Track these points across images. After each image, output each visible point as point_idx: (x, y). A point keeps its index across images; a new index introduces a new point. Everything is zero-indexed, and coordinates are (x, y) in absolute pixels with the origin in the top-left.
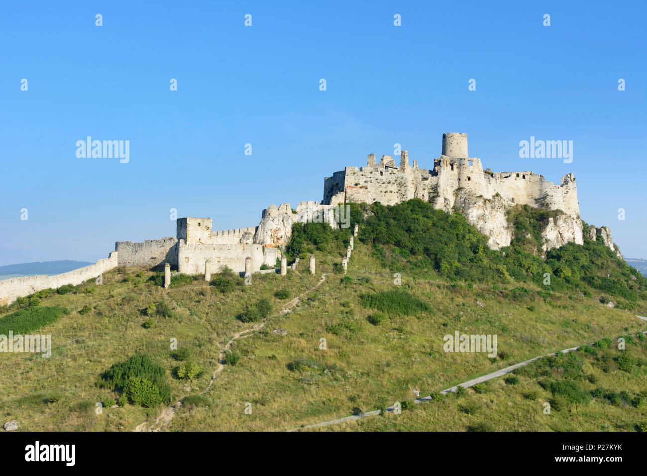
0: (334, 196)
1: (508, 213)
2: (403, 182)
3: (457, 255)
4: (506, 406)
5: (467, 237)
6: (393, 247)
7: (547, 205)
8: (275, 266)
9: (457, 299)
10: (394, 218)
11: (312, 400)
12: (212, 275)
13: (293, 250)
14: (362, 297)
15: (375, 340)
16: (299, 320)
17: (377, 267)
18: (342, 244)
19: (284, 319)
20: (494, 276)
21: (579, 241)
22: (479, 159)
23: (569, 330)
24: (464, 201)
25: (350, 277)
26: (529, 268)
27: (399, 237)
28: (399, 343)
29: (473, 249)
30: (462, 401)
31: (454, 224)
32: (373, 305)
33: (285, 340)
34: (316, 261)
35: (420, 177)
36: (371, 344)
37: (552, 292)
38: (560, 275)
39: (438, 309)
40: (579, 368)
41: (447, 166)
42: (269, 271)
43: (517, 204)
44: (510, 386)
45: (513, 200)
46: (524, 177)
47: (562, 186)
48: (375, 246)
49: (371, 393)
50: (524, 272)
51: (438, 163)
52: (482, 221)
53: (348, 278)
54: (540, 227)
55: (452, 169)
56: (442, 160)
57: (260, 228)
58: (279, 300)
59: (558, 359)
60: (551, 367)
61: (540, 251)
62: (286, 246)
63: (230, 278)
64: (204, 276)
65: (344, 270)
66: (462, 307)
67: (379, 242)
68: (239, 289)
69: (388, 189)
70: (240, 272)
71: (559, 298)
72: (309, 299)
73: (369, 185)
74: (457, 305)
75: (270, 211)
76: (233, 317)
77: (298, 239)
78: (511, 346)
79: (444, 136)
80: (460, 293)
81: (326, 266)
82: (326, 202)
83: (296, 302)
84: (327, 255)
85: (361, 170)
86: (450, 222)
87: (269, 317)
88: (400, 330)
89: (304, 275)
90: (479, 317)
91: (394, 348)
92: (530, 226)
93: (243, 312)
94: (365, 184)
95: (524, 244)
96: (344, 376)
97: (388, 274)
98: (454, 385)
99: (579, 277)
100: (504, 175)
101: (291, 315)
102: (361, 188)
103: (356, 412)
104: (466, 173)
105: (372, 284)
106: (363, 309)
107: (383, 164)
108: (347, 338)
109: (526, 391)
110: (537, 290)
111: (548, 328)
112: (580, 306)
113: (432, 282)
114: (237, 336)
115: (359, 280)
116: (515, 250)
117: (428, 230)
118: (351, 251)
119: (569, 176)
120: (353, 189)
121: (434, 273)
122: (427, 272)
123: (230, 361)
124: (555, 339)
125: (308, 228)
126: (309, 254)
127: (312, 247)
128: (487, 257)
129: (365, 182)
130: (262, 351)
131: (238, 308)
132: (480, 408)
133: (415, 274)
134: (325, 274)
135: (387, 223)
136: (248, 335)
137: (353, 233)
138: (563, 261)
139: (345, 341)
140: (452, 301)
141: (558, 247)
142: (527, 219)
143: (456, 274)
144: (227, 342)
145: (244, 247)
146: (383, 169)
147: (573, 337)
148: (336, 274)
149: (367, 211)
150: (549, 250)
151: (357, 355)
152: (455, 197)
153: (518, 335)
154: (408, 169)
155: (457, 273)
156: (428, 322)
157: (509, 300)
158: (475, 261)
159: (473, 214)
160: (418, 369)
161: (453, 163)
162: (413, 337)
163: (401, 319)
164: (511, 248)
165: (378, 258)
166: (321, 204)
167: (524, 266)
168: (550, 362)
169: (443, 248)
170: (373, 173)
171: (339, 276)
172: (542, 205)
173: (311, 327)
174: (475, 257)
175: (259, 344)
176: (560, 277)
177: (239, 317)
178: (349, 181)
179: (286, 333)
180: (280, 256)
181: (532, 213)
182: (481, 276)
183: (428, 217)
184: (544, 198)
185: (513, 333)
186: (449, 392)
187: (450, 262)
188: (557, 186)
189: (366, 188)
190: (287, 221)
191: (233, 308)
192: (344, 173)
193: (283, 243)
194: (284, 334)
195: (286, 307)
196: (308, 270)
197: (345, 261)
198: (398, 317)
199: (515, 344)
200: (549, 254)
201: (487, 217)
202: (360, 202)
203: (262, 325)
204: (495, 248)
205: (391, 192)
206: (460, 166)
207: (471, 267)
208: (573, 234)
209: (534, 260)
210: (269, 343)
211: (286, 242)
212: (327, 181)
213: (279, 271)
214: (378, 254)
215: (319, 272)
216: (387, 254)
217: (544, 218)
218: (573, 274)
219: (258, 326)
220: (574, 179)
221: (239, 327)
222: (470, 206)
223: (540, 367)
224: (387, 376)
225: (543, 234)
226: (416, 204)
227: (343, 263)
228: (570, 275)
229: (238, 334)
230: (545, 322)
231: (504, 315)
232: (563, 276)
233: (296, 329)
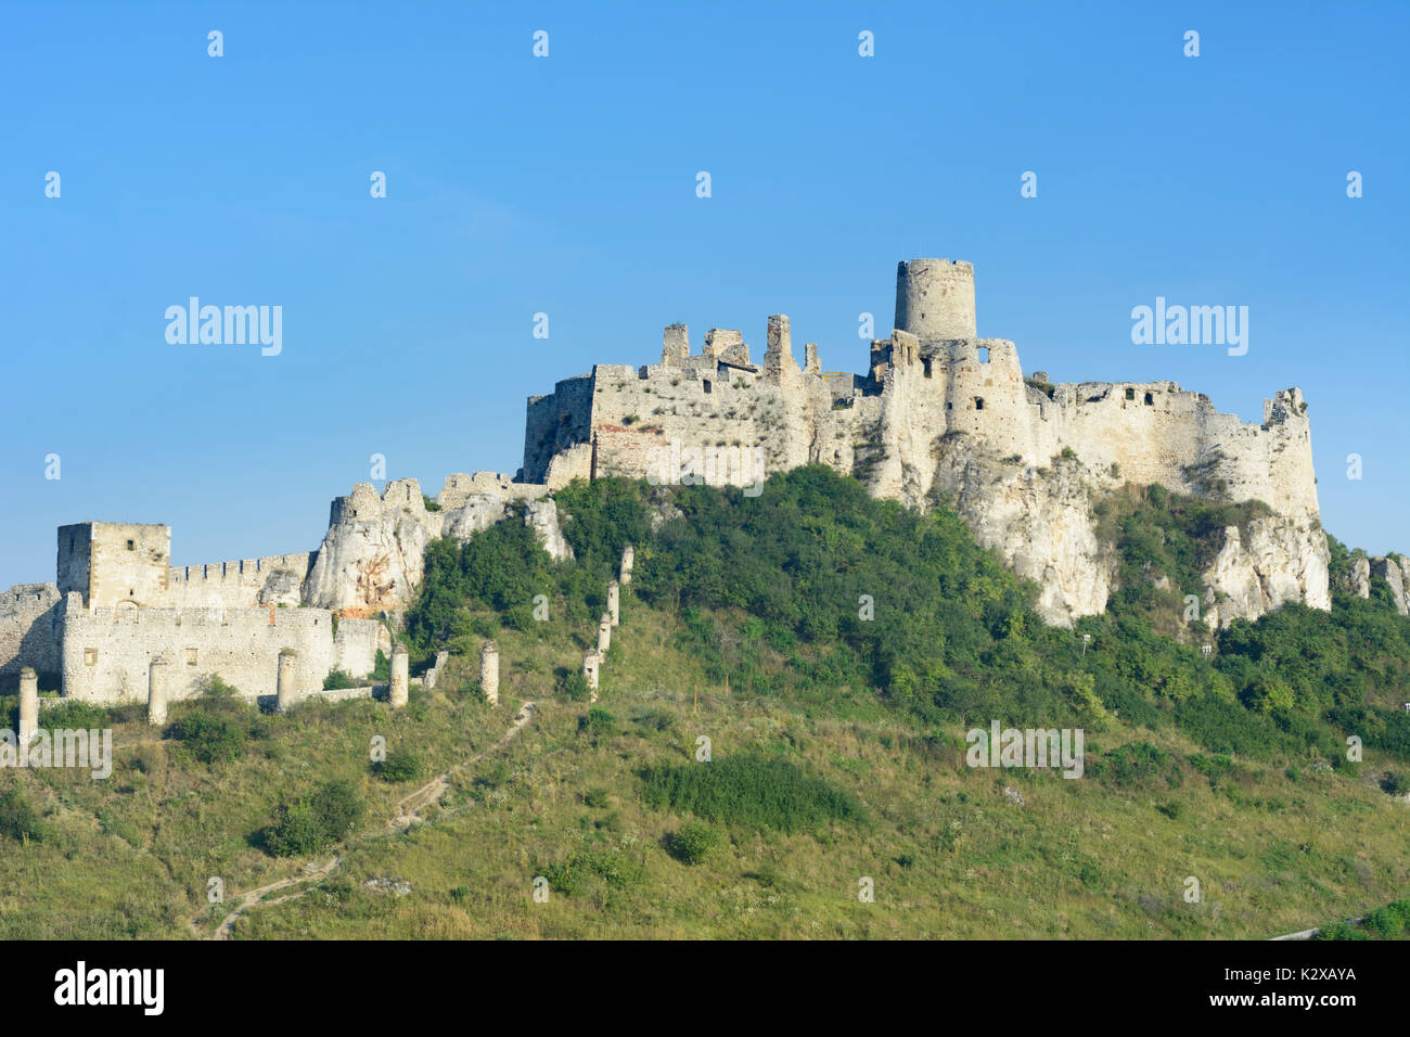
0: (558, 457)
1: (1099, 511)
2: (774, 412)
3: (941, 642)
5: (974, 586)
6: (742, 616)
7: (1221, 486)
8: (371, 676)
9: (941, 781)
10: (746, 527)
12: (171, 706)
13: (428, 626)
14: (645, 774)
16: (448, 849)
17: (693, 679)
18: (584, 606)
19: (401, 845)
20: (1057, 708)
21: (1319, 598)
22: (1010, 343)
23: (1288, 876)
24: (965, 473)
25: (610, 711)
26: (1164, 683)
27: (762, 587)
28: (763, 921)
29: (991, 624)
31: (932, 546)
32: (680, 800)
33: (403, 911)
34: (501, 662)
35: (829, 399)
36: (674, 922)
37: (1234, 759)
38: (1261, 705)
39: (884, 813)
41: (910, 362)
42: (354, 693)
43: (1128, 483)
45: (1114, 471)
46: (1149, 399)
47: (1265, 428)
48: (687, 615)
50: (1150, 697)
51: (882, 354)
52: (1018, 534)
53: (599, 715)
54: (1199, 554)
55: (928, 372)
56: (895, 345)
57: (323, 557)
58: (384, 786)
61: (1198, 629)
62: (405, 615)
63: (227, 716)
64: (144, 710)
65: (590, 690)
66: (956, 805)
67: (699, 600)
68: (257, 751)
69: (728, 437)
70: (260, 698)
71: (1256, 777)
72: (478, 782)
73: (668, 421)
74: (943, 801)
75: (356, 502)
76: (240, 839)
77: (445, 592)
79: (903, 270)
80: (951, 761)
81: (533, 677)
82: (533, 473)
83: (438, 793)
84: (534, 643)
85: (643, 374)
86: (921, 538)
87: (352, 838)
88: (764, 879)
89: (462, 704)
90: (1010, 836)
92: (1167, 552)
93: (268, 822)
94: (657, 420)
95: (1149, 609)
97: (725, 701)
99: (1318, 710)
100: (1086, 393)
101: (421, 834)
102: (643, 430)
104: (970, 386)
105: (677, 735)
106: (651, 814)
107: (711, 356)
108: (598, 904)
110: (1188, 753)
111: (1223, 871)
112: (1319, 804)
113: (864, 726)
114: (250, 899)
115: (635, 720)
116: (1121, 625)
117: (852, 563)
118: (613, 628)
119: (1287, 395)
120: (619, 434)
121: (872, 700)
122: (847, 696)
124: (1245, 904)
125: (474, 558)
126: (478, 640)
127: (489, 616)
128: (1036, 649)
129: (657, 412)
131: (255, 809)
133: (811, 701)
134: (528, 704)
135: (725, 541)
136: (286, 898)
137: (617, 572)
138: (1268, 660)
139: (594, 913)
140: (927, 787)
141: (1253, 617)
142: (1160, 530)
143: (937, 703)
144: (221, 918)
145: (272, 616)
146: (711, 373)
147: (1299, 898)
148: (563, 701)
149: (660, 502)
150: (1226, 626)
152: (935, 461)
153: (1131, 891)
154: (791, 372)
155: (944, 698)
156: (851, 853)
157: (1103, 783)
158: (999, 660)
159: (996, 512)
161: (930, 356)
162: (806, 901)
163: (768, 843)
164: (1109, 621)
165: (696, 651)
166: (514, 481)
167: (1150, 675)
169: (898, 622)
170: (682, 383)
171: (575, 709)
172: (1206, 486)
173: (485, 872)
174: (999, 650)
175: (321, 924)
176: (1259, 710)
177: (258, 840)
178: (606, 408)
179: (408, 891)
180: (388, 645)
181: (1172, 512)
182: (1015, 710)
183: (851, 525)
184: (1210, 463)
185: (1115, 885)
187: (920, 665)
188: (1251, 428)
189: (660, 432)
190: (408, 533)
191: (238, 810)
192: (590, 382)
193: (397, 603)
194: (402, 891)
195: (405, 809)
196: (477, 692)
197: (593, 662)
198: (759, 837)
199: (1122, 920)
200: (1225, 639)
201: (1034, 523)
202: (638, 476)
203: (332, 863)
204: (1059, 620)
205: (737, 444)
206: (951, 363)
207: (985, 681)
208: (1299, 577)
209: (1180, 657)
210: (353, 922)
211: (407, 599)
212: (536, 407)
213: (383, 694)
214: (695, 640)
215: (511, 697)
216: (725, 638)
217: (1212, 527)
218: (1299, 701)
219: (318, 868)
220: (1304, 406)
221: (258, 870)
222: (983, 488)
225: (1207, 577)
226: (812, 483)
227: (587, 666)
228: (1290, 704)
229: (254, 893)
230: (1213, 851)
231: (1088, 829)
232: (1267, 707)
233: (438, 876)
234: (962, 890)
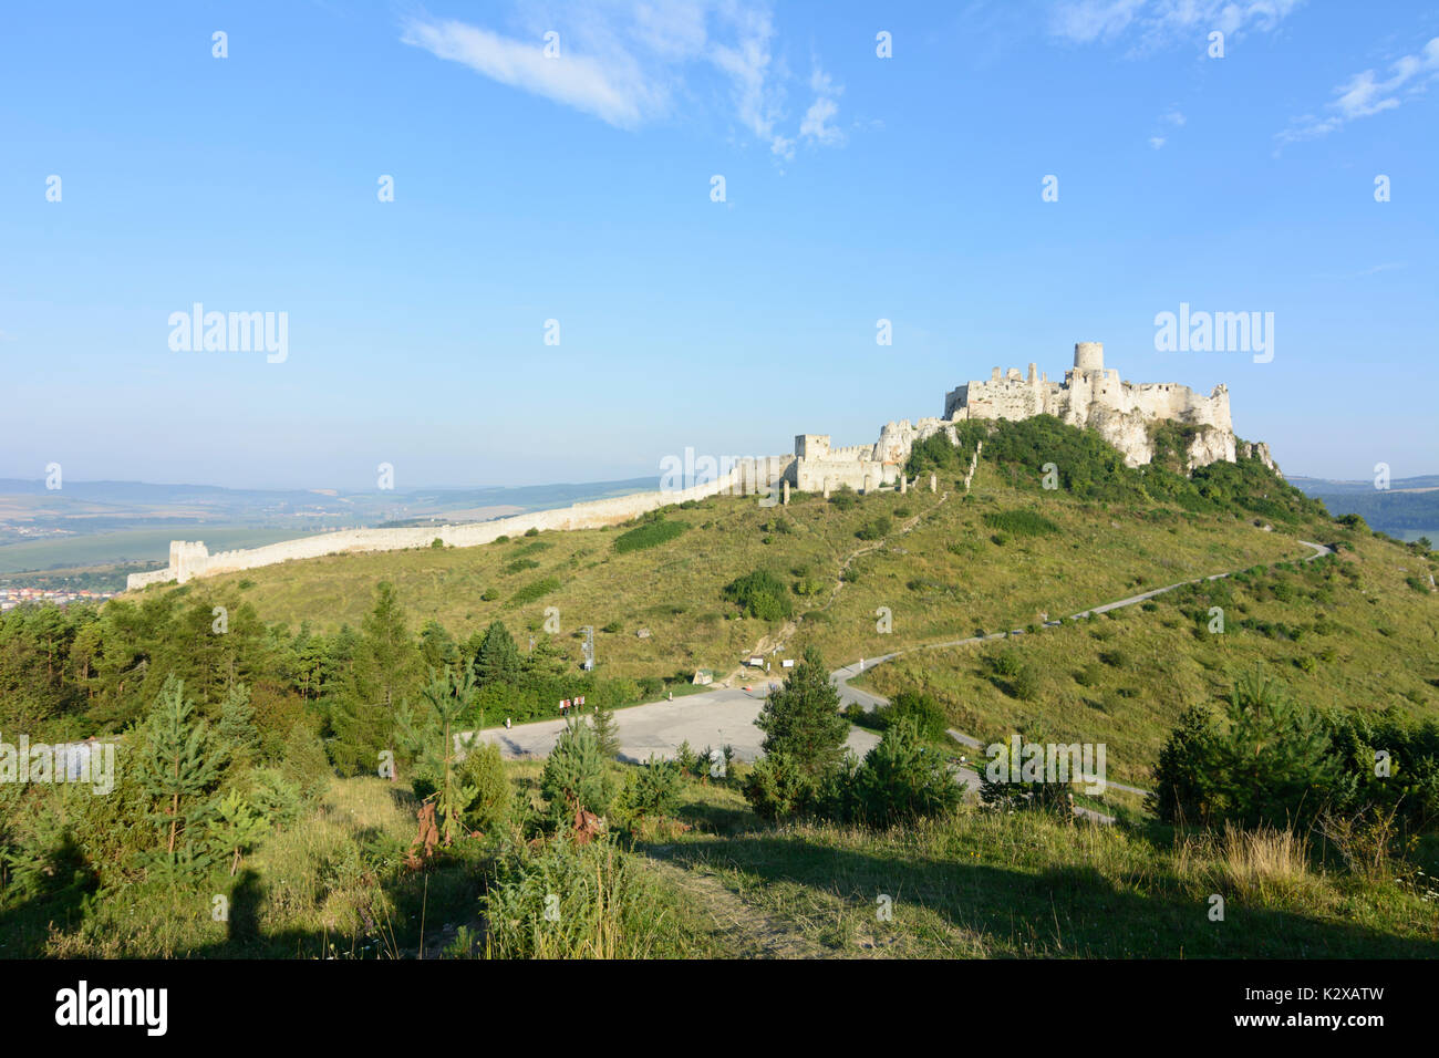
0: (956, 413)
1: (1148, 428)
2: (1030, 396)
3: (1089, 473)
4: (1144, 634)
5: (1102, 454)
6: (1019, 464)
7: (1194, 419)
8: (894, 483)
9: (1089, 520)
10: (1021, 435)
11: (933, 620)
12: (831, 492)
13: (913, 468)
14: (985, 516)
15: (999, 561)
16: (919, 539)
17: (1002, 485)
18: (965, 461)
19: (904, 537)
20: (1132, 496)
21: (1231, 458)
22: (1116, 370)
23: (1217, 555)
24: (1099, 415)
25: (973, 495)
26: (1172, 487)
28: (1025, 565)
29: (1107, 467)
30: (1094, 627)
31: (1086, 441)
32: (997, 525)
33: (906, 559)
34: (937, 479)
35: (1050, 391)
36: (995, 565)
37: (1198, 514)
38: (1208, 495)
39: (1068, 530)
40: (1229, 596)
41: (1079, 378)
42: (889, 489)
43: (1159, 418)
44: (1149, 613)
45: (1154, 414)
46: (1167, 389)
47: (1212, 398)
48: (1000, 464)
49: (996, 615)
50: (1166, 492)
51: (1069, 376)
52: (1118, 436)
53: (970, 497)
54: (1185, 443)
55: (1085, 382)
56: (1073, 372)
57: (878, 446)
58: (899, 519)
59: (1203, 586)
60: (1196, 594)
61: (1185, 469)
62: (905, 464)
63: (848, 496)
64: (823, 493)
65: (967, 488)
66: (1095, 528)
67: (1004, 459)
68: (858, 507)
69: (1014, 404)
70: (859, 490)
71: (1206, 520)
72: (929, 518)
73: (993, 399)
74: (1090, 527)
75: (889, 427)
76: (852, 534)
77: (918, 456)
78: (1150, 570)
79: (1077, 347)
80: (1093, 513)
81: (948, 484)
82: (948, 417)
83: (916, 521)
84: (948, 473)
85: (985, 384)
86: (1082, 438)
87: (888, 535)
88: (1026, 552)
89: (924, 493)
90: (1114, 539)
91: (1019, 570)
92: (1174, 442)
93: (862, 530)
94: (990, 399)
95: (1166, 462)
96: (966, 597)
97: (1013, 492)
98: (1085, 610)
99: (1230, 497)
100: (1144, 387)
101: (911, 534)
102: (985, 403)
103: (980, 633)
104: (1101, 386)
105: (996, 503)
106: (987, 529)
107: (1009, 378)
108: (969, 558)
109: (1167, 619)
110: (1180, 512)
111: (1193, 553)
112: (1230, 530)
113: (1062, 501)
114: (856, 553)
115: (982, 498)
116: (1155, 467)
117: (1058, 446)
118: (974, 468)
119: (1221, 386)
120: (976, 404)
121: (1064, 492)
122: (1055, 491)
123: (849, 578)
124: (1201, 564)
125: (928, 446)
126: (929, 472)
127: (933, 464)
128: (1124, 476)
129: (990, 397)
130: (882, 569)
131: (857, 525)
132: (1114, 635)
133: (1043, 493)
134: (946, 493)
135: (1013, 440)
136: (867, 553)
137: (976, 450)
138: (1211, 480)
139: (968, 561)
140: (1084, 522)
141: (1206, 465)
142: (1171, 435)
143: (1088, 494)
144: (847, 559)
145: (862, 464)
146: (1009, 383)
147: (1221, 563)
148: (958, 492)
149: (991, 427)
150: (1195, 468)
151: (981, 575)
152: (1088, 412)
153: (1158, 558)
154: (1037, 382)
156: (1057, 543)
157: (1148, 522)
158: (1110, 479)
159: (1110, 430)
160: (1046, 592)
161: (1086, 376)
162: (1041, 559)
163: (1028, 539)
164: (1151, 466)
165: (1003, 475)
166: (941, 420)
167: (1166, 485)
168: (1194, 588)
169: (1075, 467)
170: (998, 387)
171: (961, 495)
172: (1188, 419)
173: (931, 546)
174: (1110, 476)
175: (879, 562)
176: (1207, 497)
177: (858, 535)
178: (972, 396)
179: (907, 553)
180: (900, 473)
181: (1176, 428)
182: (1117, 496)
183: (1057, 433)
184: (1190, 411)
185: (1152, 556)
186: (1080, 617)
187: (1082, 481)
188: (1206, 398)
189: (991, 403)
190: (906, 437)
191: (852, 526)
192: (967, 387)
193: (903, 460)
194: (905, 552)
195: (906, 526)
196: (929, 489)
197: (968, 480)
198: (1024, 538)
199: (1154, 569)
200: (1195, 473)
201: (1124, 433)
202: (983, 418)
203: (882, 543)
204: (1132, 466)
205: (1018, 407)
206: (1094, 378)
207: (1106, 486)
208: (1224, 451)
209: (1177, 477)
210: (889, 562)
211: (906, 459)
212: (948, 396)
213: (898, 489)
214: (1003, 472)
215: (940, 491)
216: (1013, 472)
217: (1191, 434)
218: (1223, 494)
219: (878, 545)
220: (1227, 390)
221: (858, 544)
222: (1106, 420)
223: (1183, 594)
224: (1012, 599)
225: (1189, 451)
226: (1045, 420)
227: (966, 481)
228: (1220, 495)
230: (1189, 546)
231: (1142, 537)
232: (1211, 496)
233: (917, 548)
234: (1095, 556)
